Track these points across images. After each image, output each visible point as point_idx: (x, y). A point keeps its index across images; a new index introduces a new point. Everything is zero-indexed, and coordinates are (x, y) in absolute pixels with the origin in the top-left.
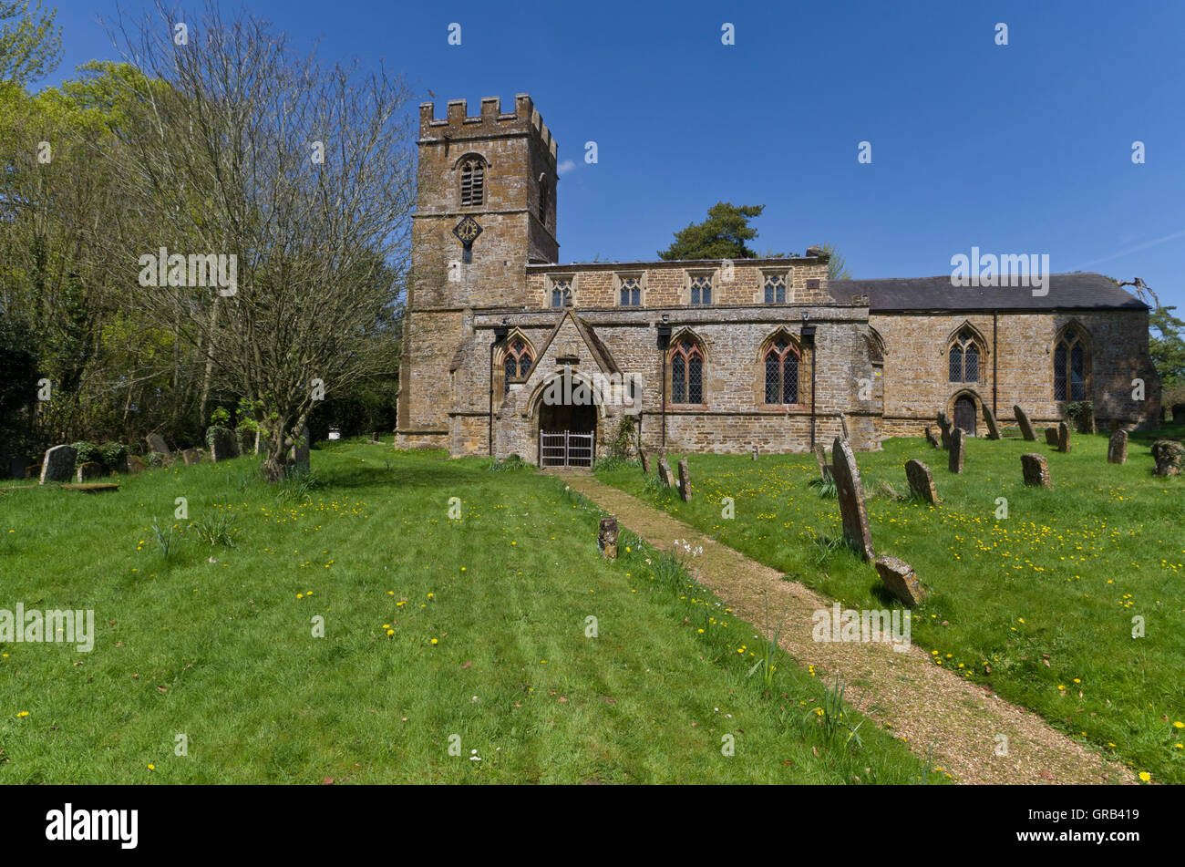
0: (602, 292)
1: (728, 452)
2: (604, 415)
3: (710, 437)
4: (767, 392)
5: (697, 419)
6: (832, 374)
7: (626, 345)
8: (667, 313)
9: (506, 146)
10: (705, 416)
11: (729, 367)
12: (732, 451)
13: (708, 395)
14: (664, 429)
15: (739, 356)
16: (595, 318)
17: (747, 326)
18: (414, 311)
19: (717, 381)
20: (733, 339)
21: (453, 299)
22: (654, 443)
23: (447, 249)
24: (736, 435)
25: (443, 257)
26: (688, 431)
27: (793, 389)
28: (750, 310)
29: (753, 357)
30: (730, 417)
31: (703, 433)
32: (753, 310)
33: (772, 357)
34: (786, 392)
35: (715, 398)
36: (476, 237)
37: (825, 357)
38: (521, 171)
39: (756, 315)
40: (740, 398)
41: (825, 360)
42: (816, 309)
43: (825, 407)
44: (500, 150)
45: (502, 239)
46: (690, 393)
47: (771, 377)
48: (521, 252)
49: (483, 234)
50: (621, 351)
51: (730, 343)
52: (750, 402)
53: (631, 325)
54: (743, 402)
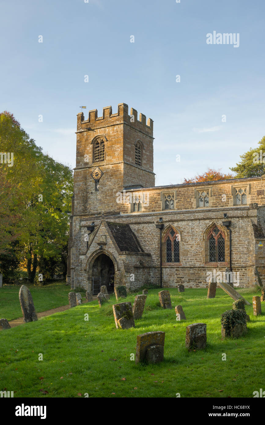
0: (155, 203)
1: (191, 287)
2: (116, 270)
3: (183, 280)
4: (210, 256)
5: (177, 270)
6: (240, 246)
7: (144, 233)
8: (161, 216)
9: (113, 130)
10: (180, 269)
11: (190, 243)
12: (193, 286)
13: (181, 258)
14: (161, 276)
15: (194, 237)
16: (130, 221)
17: (198, 222)
18: (74, 216)
19: (185, 251)
20: (192, 229)
21: (91, 209)
22: (157, 283)
23: (88, 184)
24: (195, 278)
25: (87, 188)
26: (172, 277)
27: (223, 254)
28: (200, 213)
29: (201, 238)
30: (191, 269)
31: (179, 278)
32: (201, 214)
33: (211, 238)
34: (219, 256)
35: (184, 260)
36: (101, 177)
37: (236, 237)
38: (120, 142)
39: (202, 216)
40: (196, 259)
41: (236, 238)
42: (231, 212)
43: (237, 263)
44: (111, 132)
45: (112, 177)
46: (175, 257)
47: (212, 248)
48: (121, 183)
49: (104, 175)
50: (142, 237)
51: (190, 231)
52: (201, 261)
53: (146, 223)
54: (197, 261)
